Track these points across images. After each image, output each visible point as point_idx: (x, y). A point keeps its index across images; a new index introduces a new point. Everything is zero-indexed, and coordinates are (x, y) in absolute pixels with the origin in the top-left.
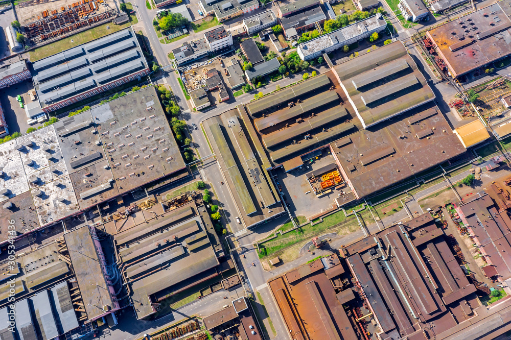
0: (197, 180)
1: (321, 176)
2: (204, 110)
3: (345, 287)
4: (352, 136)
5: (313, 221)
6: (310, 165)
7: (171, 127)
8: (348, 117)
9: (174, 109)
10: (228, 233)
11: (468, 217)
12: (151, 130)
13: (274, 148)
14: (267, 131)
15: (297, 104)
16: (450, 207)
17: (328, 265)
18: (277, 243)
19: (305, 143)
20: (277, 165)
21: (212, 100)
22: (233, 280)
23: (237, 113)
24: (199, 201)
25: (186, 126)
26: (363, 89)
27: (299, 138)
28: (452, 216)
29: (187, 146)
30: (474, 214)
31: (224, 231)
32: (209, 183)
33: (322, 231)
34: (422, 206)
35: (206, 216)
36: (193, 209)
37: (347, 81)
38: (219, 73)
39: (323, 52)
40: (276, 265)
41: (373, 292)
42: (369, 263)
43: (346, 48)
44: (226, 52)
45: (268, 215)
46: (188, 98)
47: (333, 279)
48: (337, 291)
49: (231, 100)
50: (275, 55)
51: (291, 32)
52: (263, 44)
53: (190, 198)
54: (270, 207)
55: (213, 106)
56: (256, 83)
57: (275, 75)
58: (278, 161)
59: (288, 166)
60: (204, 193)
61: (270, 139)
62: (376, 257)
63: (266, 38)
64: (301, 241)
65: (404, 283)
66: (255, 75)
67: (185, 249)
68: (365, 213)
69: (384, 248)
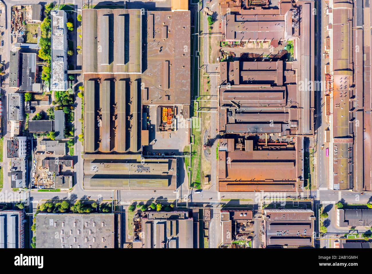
0: (127, 209)
1: (162, 122)
2: (74, 183)
3: (243, 143)
4: (143, 86)
5: (191, 142)
6: (151, 125)
7: (77, 213)
8: (127, 81)
9: (64, 205)
10: (174, 204)
11: (235, 37)
12: (74, 230)
13: (128, 146)
14: (112, 145)
15: (100, 113)
16: (222, 44)
17: (225, 148)
18: (195, 173)
19: (134, 122)
20: (141, 150)
21: (68, 173)
22: (206, 213)
23: (88, 161)
24: (143, 214)
25: (81, 201)
26: (111, 59)
27: (128, 125)
28: (229, 46)
29: (98, 207)
30: (235, 32)
31: (172, 206)
32: (133, 202)
33: (200, 140)
34: (214, 62)
35: (156, 215)
36: (147, 222)
37: (99, 68)
38: (48, 158)
39: (66, 72)
40: (209, 180)
41: (254, 127)
42: (236, 120)
43: (70, 53)
44: (31, 145)
45: (174, 172)
46: (59, 191)
47: (235, 149)
48: (244, 149)
49: (75, 160)
50: (52, 109)
51: (36, 88)
52: (37, 113)
53: (138, 220)
54: (169, 168)
55: (73, 175)
56: (69, 135)
57: (68, 118)
58: (139, 148)
59: (145, 142)
60: (138, 208)
61: (120, 146)
62: (234, 113)
63: (33, 109)
64: (200, 156)
65: (258, 105)
66: (62, 133)
67: (173, 239)
68: (201, 104)
69: (231, 105)
